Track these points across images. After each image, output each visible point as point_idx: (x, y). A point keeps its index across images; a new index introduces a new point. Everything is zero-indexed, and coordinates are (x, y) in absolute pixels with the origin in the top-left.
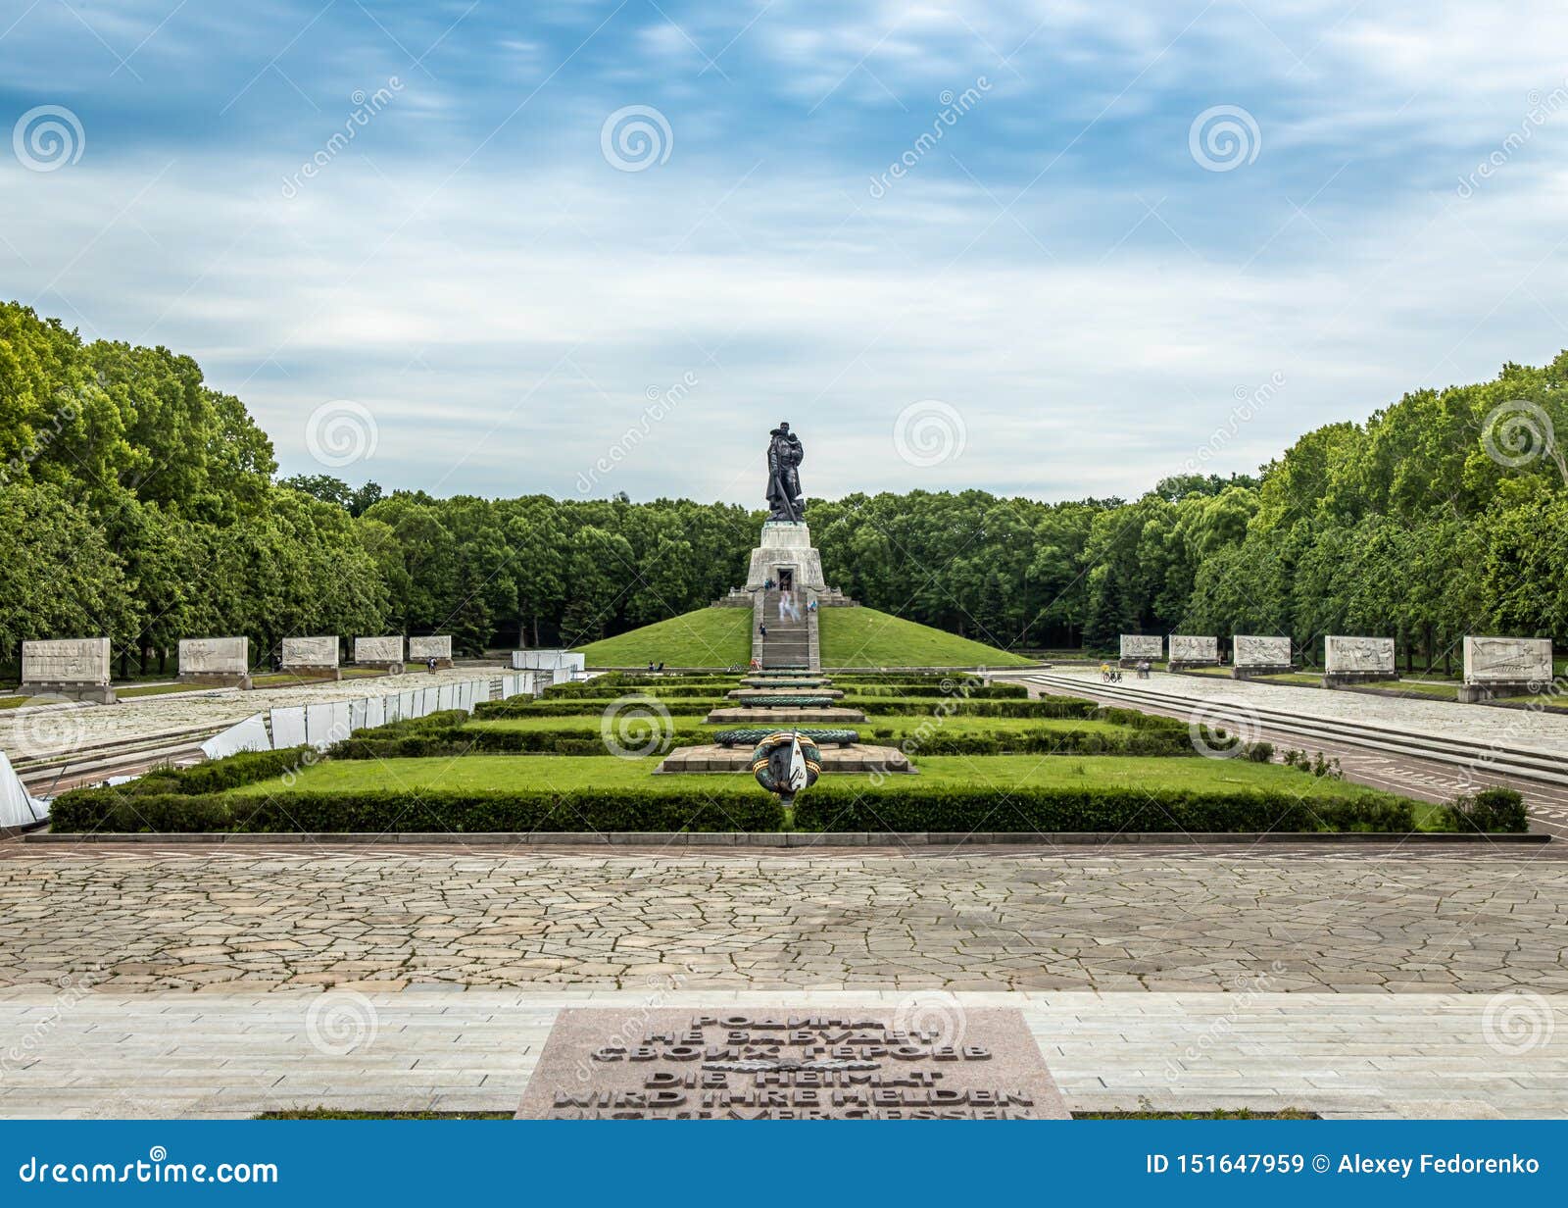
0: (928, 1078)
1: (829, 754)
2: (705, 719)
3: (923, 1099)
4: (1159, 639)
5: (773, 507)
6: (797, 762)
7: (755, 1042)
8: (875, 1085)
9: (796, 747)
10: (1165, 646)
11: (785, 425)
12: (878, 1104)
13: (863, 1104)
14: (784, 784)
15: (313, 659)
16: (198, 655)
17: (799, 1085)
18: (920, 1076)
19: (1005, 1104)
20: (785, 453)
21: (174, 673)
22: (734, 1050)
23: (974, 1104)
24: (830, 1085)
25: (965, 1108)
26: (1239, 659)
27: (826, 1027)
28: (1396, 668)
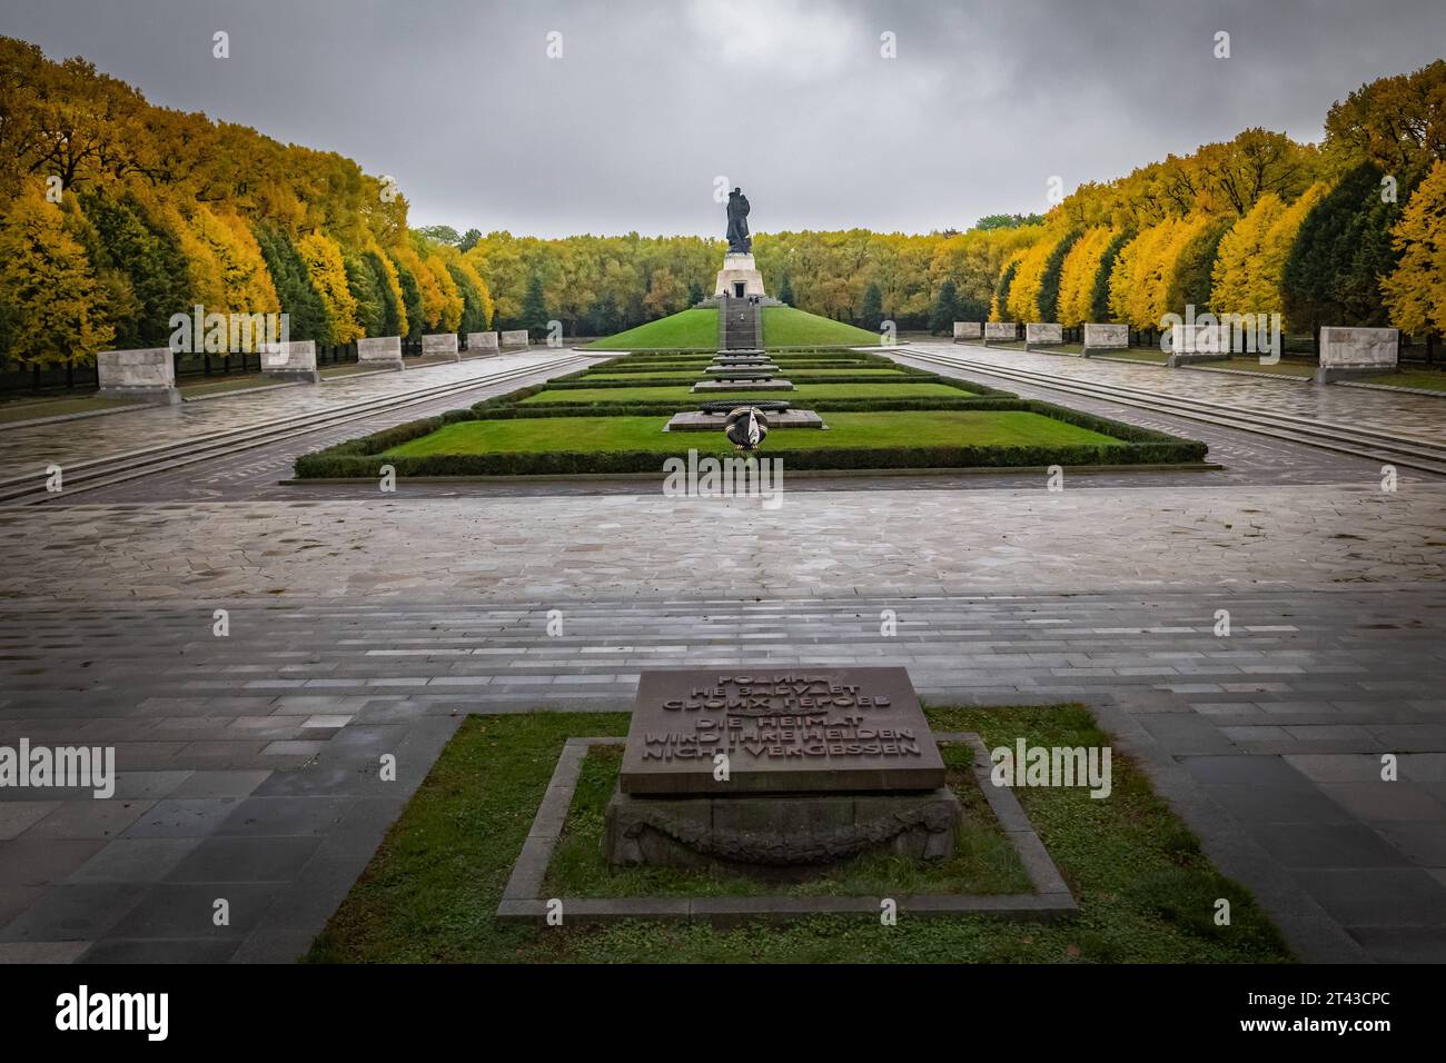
0: (855, 722)
1: (772, 417)
2: (692, 390)
3: (853, 737)
4: (979, 324)
5: (731, 244)
6: (753, 426)
7: (756, 696)
8: (826, 727)
9: (752, 416)
10: (983, 328)
11: (738, 190)
12: (829, 741)
13: (820, 741)
14: (745, 441)
15: (442, 348)
16: (369, 348)
17: (783, 727)
18: (850, 720)
19: (899, 740)
20: (738, 207)
21: (356, 359)
22: (744, 702)
23: (882, 740)
24: (800, 727)
25: (877, 743)
26: (1030, 338)
27: (795, 684)
28: (1129, 342)
